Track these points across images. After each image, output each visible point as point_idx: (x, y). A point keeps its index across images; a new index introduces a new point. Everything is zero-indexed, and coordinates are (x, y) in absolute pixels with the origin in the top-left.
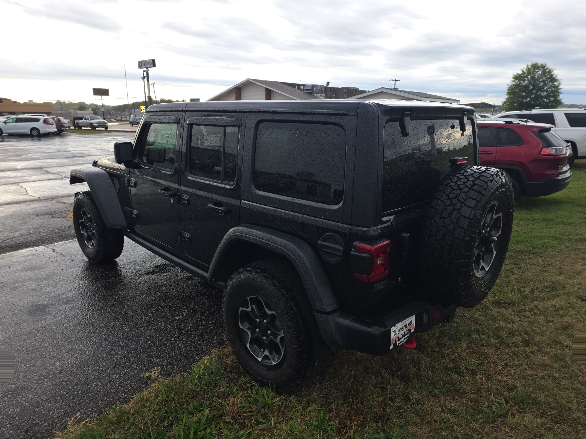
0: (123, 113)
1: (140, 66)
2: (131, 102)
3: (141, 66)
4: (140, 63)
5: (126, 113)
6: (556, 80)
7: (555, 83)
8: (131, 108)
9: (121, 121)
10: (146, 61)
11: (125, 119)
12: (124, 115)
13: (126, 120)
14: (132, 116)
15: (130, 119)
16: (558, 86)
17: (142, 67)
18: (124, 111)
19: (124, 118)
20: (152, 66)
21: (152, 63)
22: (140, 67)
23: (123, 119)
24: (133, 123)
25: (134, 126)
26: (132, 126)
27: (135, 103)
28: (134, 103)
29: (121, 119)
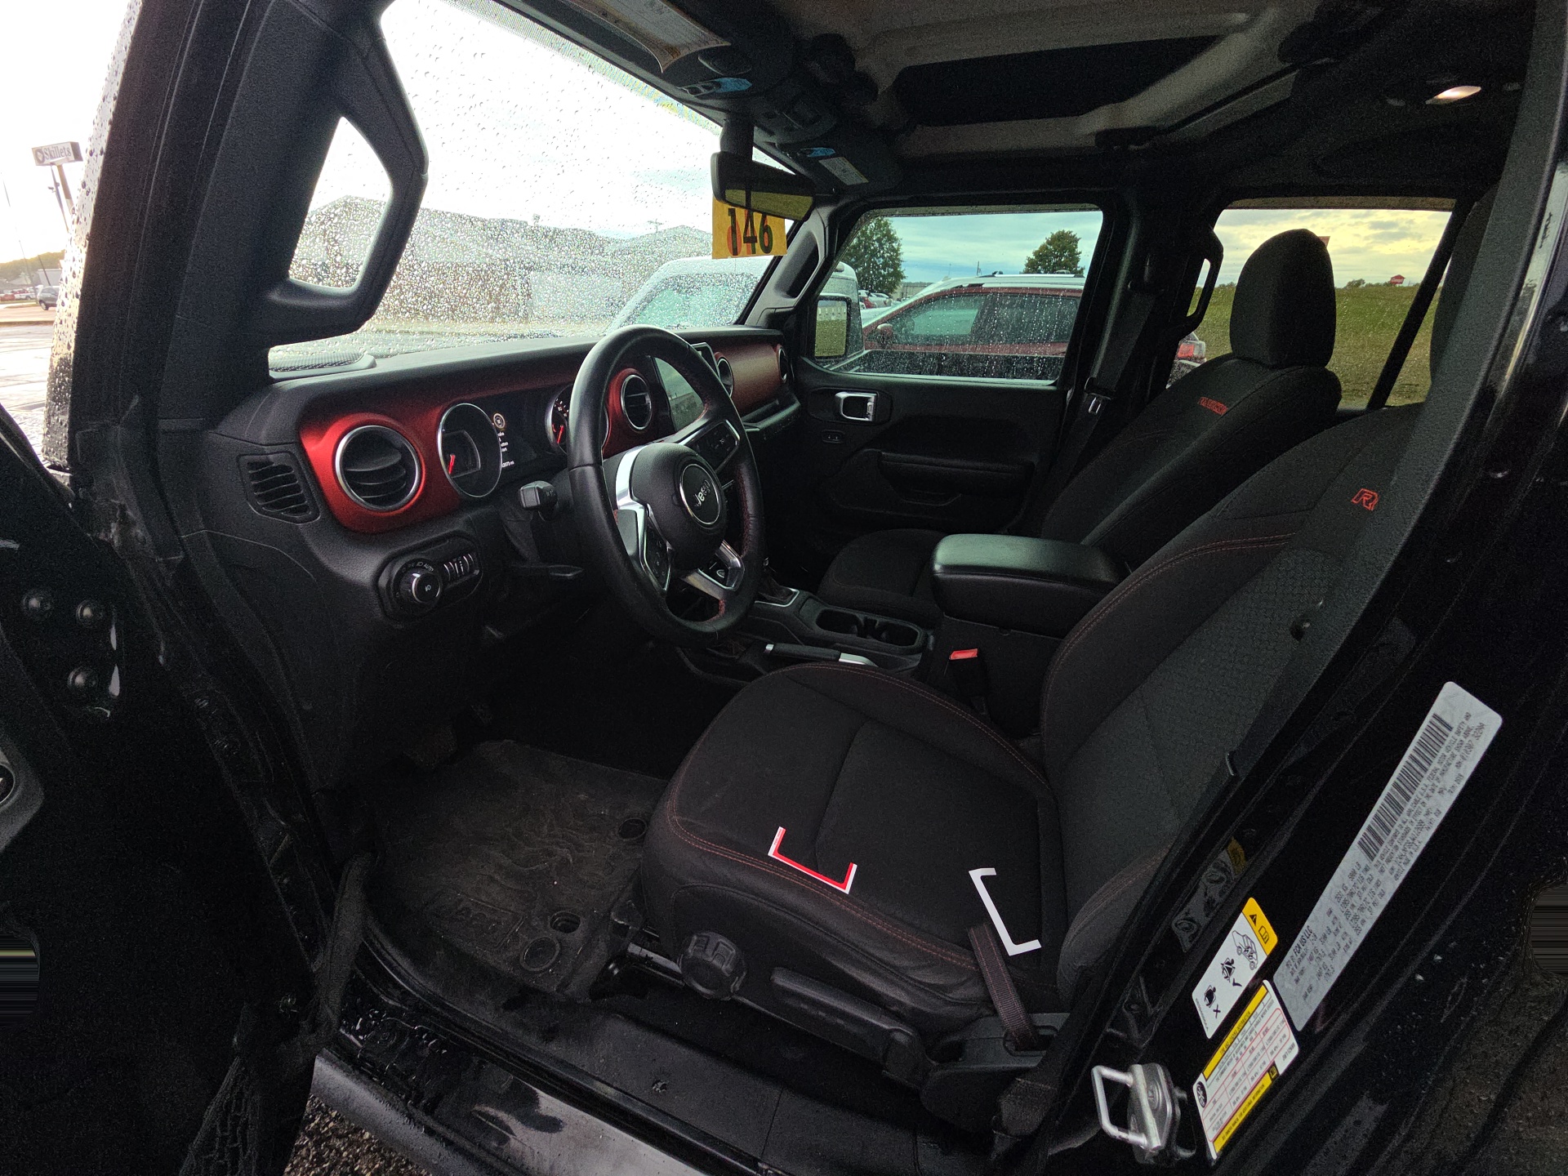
0: (16, 282)
1: (41, 159)
2: (31, 254)
3: (43, 160)
4: (39, 153)
5: (24, 279)
6: (896, 240)
7: (894, 244)
8: (35, 269)
9: (12, 299)
10: (55, 147)
11: (23, 296)
12: (18, 286)
13: (28, 297)
14: (40, 287)
15: (36, 294)
16: (898, 249)
17: (46, 162)
18: (17, 276)
19: (20, 292)
20: (72, 157)
21: (71, 151)
22: (40, 162)
23: (17, 296)
24: (47, 302)
25: (50, 309)
26: (47, 309)
27: (44, 256)
28: (39, 256)
29: (13, 296)
